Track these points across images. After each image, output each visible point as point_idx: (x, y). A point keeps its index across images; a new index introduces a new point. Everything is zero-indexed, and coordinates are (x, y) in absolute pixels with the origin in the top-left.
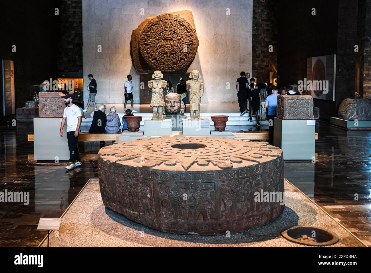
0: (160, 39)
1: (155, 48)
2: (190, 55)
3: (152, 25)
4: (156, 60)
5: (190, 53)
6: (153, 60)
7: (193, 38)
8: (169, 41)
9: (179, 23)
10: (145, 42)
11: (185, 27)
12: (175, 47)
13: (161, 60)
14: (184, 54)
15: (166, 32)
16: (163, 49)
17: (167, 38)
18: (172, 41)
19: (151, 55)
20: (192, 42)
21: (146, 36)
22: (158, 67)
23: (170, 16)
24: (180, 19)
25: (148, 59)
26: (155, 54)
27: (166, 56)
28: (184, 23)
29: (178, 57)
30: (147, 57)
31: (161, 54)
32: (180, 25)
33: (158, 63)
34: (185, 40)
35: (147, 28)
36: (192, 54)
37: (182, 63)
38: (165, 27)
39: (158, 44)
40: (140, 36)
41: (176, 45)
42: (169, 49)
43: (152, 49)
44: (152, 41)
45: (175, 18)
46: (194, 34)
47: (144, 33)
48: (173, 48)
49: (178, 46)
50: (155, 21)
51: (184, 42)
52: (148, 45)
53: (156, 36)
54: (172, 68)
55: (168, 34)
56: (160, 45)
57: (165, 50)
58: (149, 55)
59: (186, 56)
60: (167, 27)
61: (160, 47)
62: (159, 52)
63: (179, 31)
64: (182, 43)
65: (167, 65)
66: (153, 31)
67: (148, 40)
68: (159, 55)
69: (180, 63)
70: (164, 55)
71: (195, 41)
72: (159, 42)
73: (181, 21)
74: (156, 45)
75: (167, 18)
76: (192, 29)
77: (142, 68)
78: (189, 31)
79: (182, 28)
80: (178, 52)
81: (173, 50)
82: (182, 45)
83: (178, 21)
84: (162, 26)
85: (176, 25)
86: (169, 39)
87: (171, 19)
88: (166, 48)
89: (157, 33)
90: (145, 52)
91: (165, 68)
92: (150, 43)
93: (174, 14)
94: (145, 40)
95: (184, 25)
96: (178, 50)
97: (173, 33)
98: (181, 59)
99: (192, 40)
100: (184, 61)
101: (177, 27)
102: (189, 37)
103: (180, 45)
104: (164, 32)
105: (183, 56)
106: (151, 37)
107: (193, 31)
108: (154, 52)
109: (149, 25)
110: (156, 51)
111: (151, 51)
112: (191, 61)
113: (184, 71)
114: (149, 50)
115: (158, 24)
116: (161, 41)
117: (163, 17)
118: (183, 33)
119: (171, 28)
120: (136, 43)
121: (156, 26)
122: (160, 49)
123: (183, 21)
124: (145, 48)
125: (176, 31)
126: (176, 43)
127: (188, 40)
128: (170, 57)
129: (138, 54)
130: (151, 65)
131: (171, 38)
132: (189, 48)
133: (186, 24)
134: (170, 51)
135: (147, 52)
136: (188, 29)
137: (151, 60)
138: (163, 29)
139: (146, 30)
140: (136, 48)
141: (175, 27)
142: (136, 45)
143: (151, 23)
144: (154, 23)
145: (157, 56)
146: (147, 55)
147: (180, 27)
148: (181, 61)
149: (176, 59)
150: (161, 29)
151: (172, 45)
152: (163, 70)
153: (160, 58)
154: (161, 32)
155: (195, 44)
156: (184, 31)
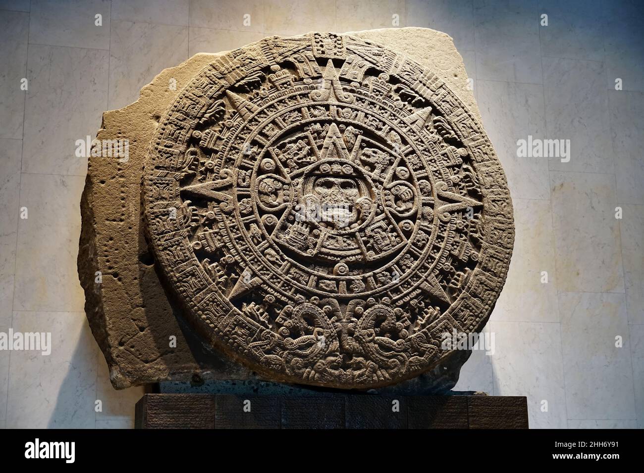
0: (285, 170)
1: (256, 222)
2: (472, 275)
3: (232, 88)
4: (259, 301)
5: (472, 264)
6: (238, 301)
7: (481, 174)
8: (344, 186)
9: (395, 87)
10: (184, 182)
11: (431, 113)
12: (383, 224)
13: (297, 303)
14: (442, 271)
15: (318, 132)
16: (306, 231)
17: (327, 167)
18: (358, 187)
20: (480, 198)
21: (192, 149)
22: (279, 345)
23: (340, 44)
24: (400, 67)
25: (206, 294)
26: (256, 262)
27: (328, 279)
28: (424, 92)
29: (404, 284)
30: (199, 281)
31: (293, 265)
32: (403, 100)
33: (277, 322)
34: (438, 185)
35: (197, 103)
36: (485, 269)
37: (429, 321)
38: (315, 103)
39: (271, 199)
40: (156, 146)
41: (385, 208)
42: (347, 232)
43: (236, 227)
44: (235, 178)
45: (371, 55)
46: (486, 154)
47: (179, 126)
48: (368, 231)
49: (398, 220)
50: (250, 62)
51: (435, 194)
52: (209, 203)
53: (259, 154)
54: (367, 358)
55: (333, 143)
56: (286, 208)
57: (317, 237)
58: (217, 266)
59: (453, 283)
60: (326, 103)
61: (287, 219)
62: (281, 253)
63: (396, 128)
64: (421, 202)
65: (335, 339)
66: (239, 119)
67: (206, 175)
68: (279, 271)
69: (417, 323)
70: (316, 272)
71: (493, 191)
72: (276, 190)
73: (407, 77)
74: (262, 205)
75: (323, 52)
76: (473, 125)
77: (161, 356)
78: (455, 136)
79: (413, 117)
80: (401, 253)
81: (369, 242)
82: (420, 213)
83: (391, 76)
84: (294, 94)
85: (381, 98)
86: (342, 173)
87: (345, 63)
88: (322, 228)
89: (266, 136)
90: (187, 245)
91: (325, 357)
92: (220, 193)
93: (363, 40)
94: (190, 169)
95: (424, 100)
96: (398, 239)
97: (363, 141)
98: (423, 300)
99: (479, 188)
100: (442, 311)
101: (384, 109)
102: (458, 171)
103: (407, 210)
104: (310, 128)
105: (433, 279)
106: (224, 158)
107: (476, 138)
108: (246, 250)
109: (211, 84)
110: (259, 242)
111: (226, 239)
112: (484, 310)
113: (439, 380)
114: (217, 233)
115: (271, 85)
116: (289, 184)
117: (299, 48)
118: (422, 142)
119: (350, 109)
120: (123, 192)
121: (257, 94)
122: (288, 233)
123: (416, 79)
124: (187, 220)
125: (380, 129)
126: (386, 201)
127: (455, 185)
128: (349, 282)
129: (136, 259)
130: (225, 335)
131: (353, 167)
132: (466, 234)
133: (437, 95)
134: (349, 245)
135: (197, 248)
136: (449, 124)
137: (228, 299)
138: (300, 114)
139: (194, 112)
140: (121, 220)
141: (375, 110)
142: (124, 207)
143: (223, 76)
144: (246, 77)
145: (265, 274)
146: (198, 266)
147: (401, 109)
148: (421, 309)
149: (391, 298)
150: (290, 112)
151: (363, 211)
152: (309, 372)
153: (285, 287)
154: (288, 128)
155: (496, 209)
156: (428, 132)
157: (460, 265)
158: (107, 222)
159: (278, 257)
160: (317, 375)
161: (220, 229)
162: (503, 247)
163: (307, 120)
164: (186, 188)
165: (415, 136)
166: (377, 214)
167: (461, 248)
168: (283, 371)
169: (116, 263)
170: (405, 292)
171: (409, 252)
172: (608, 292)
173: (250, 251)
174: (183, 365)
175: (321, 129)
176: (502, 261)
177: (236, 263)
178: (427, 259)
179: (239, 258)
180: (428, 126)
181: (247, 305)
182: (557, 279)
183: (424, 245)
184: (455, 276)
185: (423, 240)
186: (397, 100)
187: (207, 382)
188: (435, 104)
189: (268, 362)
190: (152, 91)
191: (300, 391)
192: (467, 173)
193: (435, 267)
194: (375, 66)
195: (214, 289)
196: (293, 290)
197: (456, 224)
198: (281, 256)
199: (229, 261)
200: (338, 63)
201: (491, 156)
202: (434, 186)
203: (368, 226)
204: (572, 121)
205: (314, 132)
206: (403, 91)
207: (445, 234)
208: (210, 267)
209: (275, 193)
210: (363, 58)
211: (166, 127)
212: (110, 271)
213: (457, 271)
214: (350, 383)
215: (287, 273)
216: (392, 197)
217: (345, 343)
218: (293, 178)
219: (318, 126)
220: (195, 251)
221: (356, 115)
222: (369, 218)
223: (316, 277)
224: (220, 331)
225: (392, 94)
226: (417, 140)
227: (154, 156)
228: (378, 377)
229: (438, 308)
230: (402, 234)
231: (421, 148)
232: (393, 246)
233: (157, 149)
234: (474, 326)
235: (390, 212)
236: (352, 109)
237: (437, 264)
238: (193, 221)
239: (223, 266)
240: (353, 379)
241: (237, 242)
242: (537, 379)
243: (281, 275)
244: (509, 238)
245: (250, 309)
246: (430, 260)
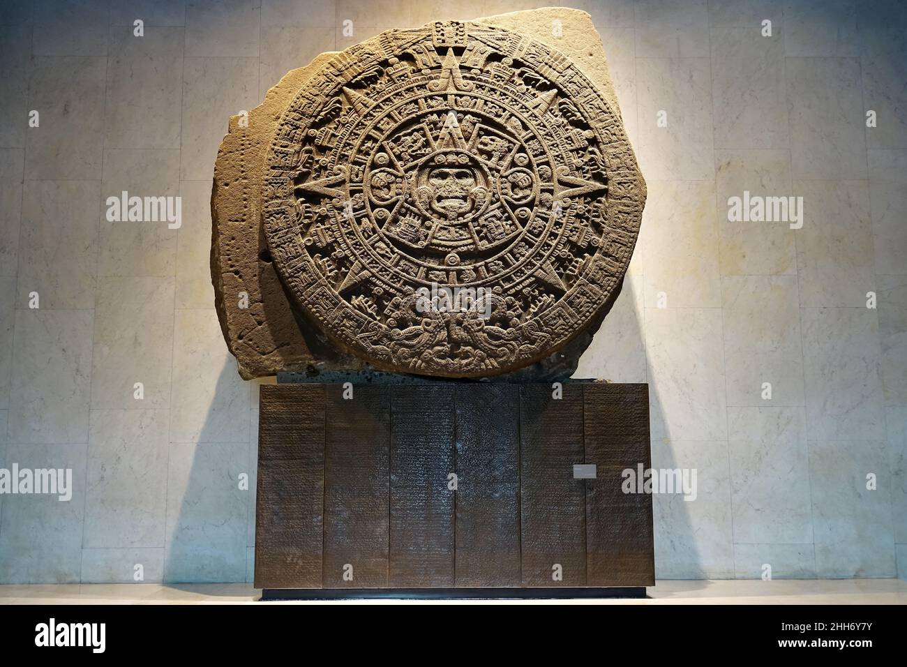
0: (399, 164)
1: (367, 216)
2: (591, 262)
3: (349, 85)
4: (368, 293)
5: (591, 249)
6: (347, 294)
7: (607, 156)
8: (459, 176)
9: (518, 71)
10: (298, 180)
11: (556, 96)
12: (498, 213)
13: (405, 294)
14: (558, 258)
15: (435, 123)
16: (417, 223)
17: (442, 158)
18: (474, 176)
19: (342, 262)
20: (605, 181)
21: (307, 147)
22: (386, 336)
23: (462, 32)
24: (525, 50)
25: (316, 288)
26: (366, 256)
27: (437, 270)
28: (550, 74)
29: (517, 272)
30: (310, 277)
31: (402, 258)
32: (527, 84)
33: (385, 314)
34: (559, 171)
35: (314, 102)
36: (606, 254)
37: (541, 309)
38: (433, 93)
39: (383, 193)
40: (273, 147)
41: (501, 197)
42: (459, 222)
43: (347, 222)
44: (348, 174)
45: (494, 41)
46: (615, 134)
47: (295, 126)
48: (481, 221)
49: (514, 207)
50: (368, 57)
51: (555, 180)
52: (322, 200)
53: (373, 149)
54: (475, 347)
55: (449, 133)
56: (398, 201)
57: (429, 228)
58: (327, 261)
59: (571, 270)
60: (443, 92)
61: (399, 212)
62: (391, 246)
63: (516, 114)
64: (539, 188)
65: (443, 329)
66: (354, 115)
67: (320, 172)
68: (389, 264)
69: (530, 311)
70: (425, 264)
71: (619, 174)
72: (389, 183)
73: (531, 60)
74: (374, 199)
75: (444, 41)
76: (602, 105)
77: (277, 348)
78: (582, 118)
79: (536, 101)
80: (516, 242)
81: (482, 231)
82: (537, 199)
83: (515, 60)
84: (411, 85)
85: (502, 83)
86: (457, 164)
87: (466, 51)
88: (435, 220)
89: (381, 130)
90: (299, 241)
91: (432, 347)
92: (333, 189)
93: (487, 25)
94: (304, 167)
95: (548, 83)
96: (513, 227)
97: (481, 129)
98: (536, 288)
99: (605, 170)
100: (557, 298)
101: (505, 95)
102: (583, 155)
103: (525, 197)
104: (427, 120)
105: (548, 266)
106: (338, 154)
107: (604, 119)
108: (356, 244)
109: (328, 82)
110: (370, 236)
111: (337, 234)
112: (603, 296)
113: (555, 368)
114: (328, 229)
115: (388, 78)
116: (401, 177)
117: (419, 39)
118: (544, 126)
119: (469, 98)
120: (245, 193)
121: (374, 88)
122: (400, 226)
123: (541, 61)
124: (300, 217)
125: (500, 116)
126: (502, 189)
127: (578, 169)
128: (459, 272)
129: (256, 257)
130: (334, 327)
131: (469, 156)
132: (587, 219)
133: (564, 76)
134: (461, 235)
135: (309, 244)
136: (575, 105)
137: (337, 293)
138: (417, 106)
139: (310, 111)
140: (243, 220)
141: (495, 96)
142: (246, 207)
143: (341, 73)
144: (363, 72)
145: (374, 267)
146: (309, 262)
147: (524, 94)
148: (534, 298)
149: (502, 287)
150: (407, 104)
151: (477, 200)
152: (416, 362)
153: (394, 279)
154: (403, 120)
155: (622, 192)
156: (552, 115)
157: (578, 251)
158: (230, 223)
159: (388, 250)
160: (423, 364)
161: (332, 225)
162: (628, 231)
163: (424, 112)
164: (301, 186)
165: (537, 121)
166: (492, 203)
167: (580, 234)
168: (390, 360)
169: (237, 261)
170: (517, 281)
171: (524, 240)
172: (777, 274)
173: (361, 245)
174: (298, 357)
175: (438, 119)
176: (625, 245)
177: (346, 257)
178: (543, 246)
179: (349, 252)
180: (552, 109)
181: (356, 298)
182: (720, 262)
183: (541, 233)
184: (573, 263)
185: (540, 227)
186: (521, 84)
187: (322, 372)
188: (561, 86)
189: (375, 353)
190: (276, 93)
191: (413, 379)
192: (593, 156)
193: (551, 255)
194: (497, 51)
195: (323, 283)
196: (402, 282)
197: (576, 209)
198: (391, 249)
199: (339, 255)
200: (459, 51)
201: (620, 137)
202: (555, 171)
203: (482, 215)
204: (742, 95)
205: (431, 123)
206: (526, 75)
207: (564, 221)
208: (320, 262)
209: (388, 186)
210: (485, 43)
211: (282, 127)
212: (231, 269)
213: (576, 257)
214: (457, 372)
215: (397, 265)
216: (508, 185)
217: (453, 333)
218: (406, 171)
219: (435, 117)
220: (307, 247)
221: (476, 103)
222: (483, 208)
223: (426, 269)
224: (329, 323)
225: (516, 78)
226: (539, 124)
227: (270, 157)
228: (486, 365)
229: (552, 296)
230: (517, 222)
231: (543, 133)
232: (507, 235)
233: (273, 149)
234: (591, 313)
235: (505, 200)
236: (471, 97)
237: (554, 250)
238: (306, 218)
239: (334, 260)
240: (460, 368)
241: (348, 237)
242: (695, 366)
243: (389, 268)
244: (634, 222)
245: (358, 301)
246: (546, 248)
